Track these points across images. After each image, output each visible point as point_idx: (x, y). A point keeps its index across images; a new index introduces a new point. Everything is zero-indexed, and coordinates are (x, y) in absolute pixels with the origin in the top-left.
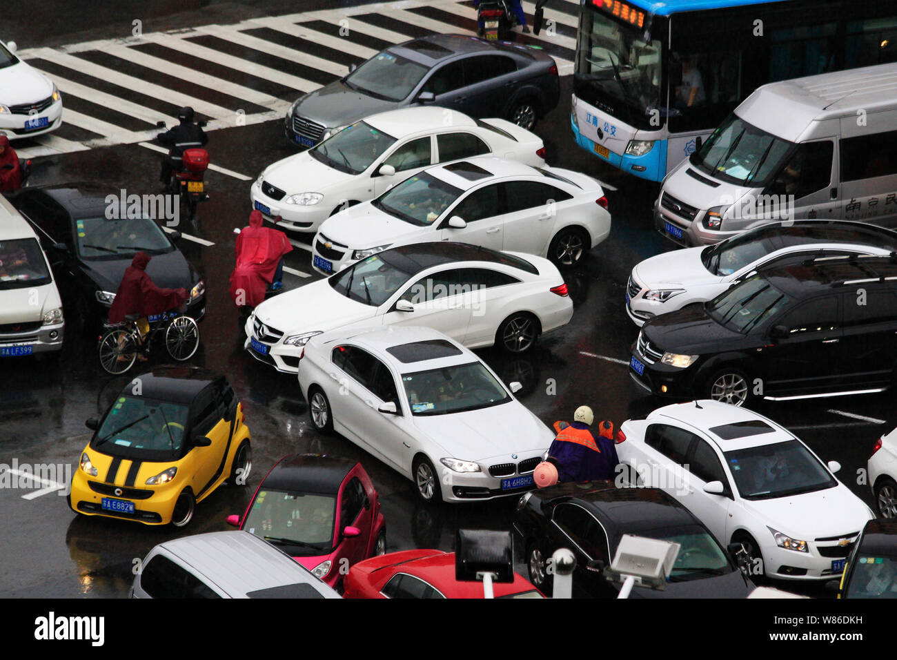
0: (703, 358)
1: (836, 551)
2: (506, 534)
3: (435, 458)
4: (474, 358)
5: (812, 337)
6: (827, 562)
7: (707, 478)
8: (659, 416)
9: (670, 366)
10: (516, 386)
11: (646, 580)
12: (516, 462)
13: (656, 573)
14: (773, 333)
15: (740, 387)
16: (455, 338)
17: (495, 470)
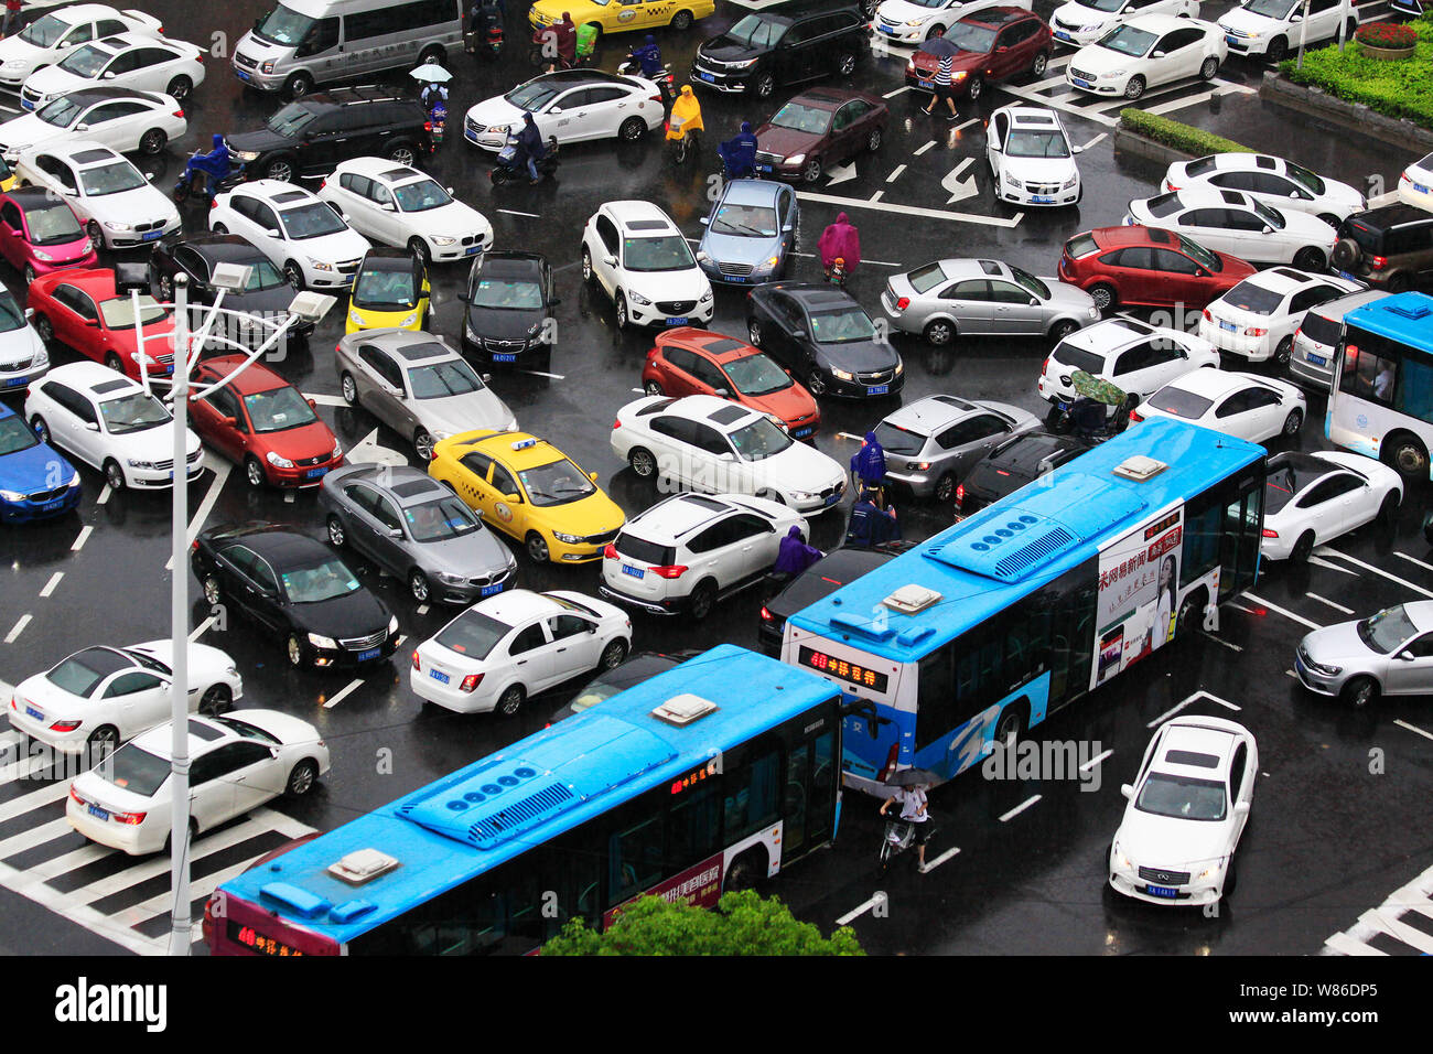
0: (263, 153)
1: (349, 270)
2: (146, 264)
3: (101, 221)
4: (123, 159)
5: (329, 138)
6: (344, 276)
7: (269, 227)
8: (238, 191)
9: (242, 159)
10: (150, 175)
11: (233, 290)
12: (152, 223)
13: (238, 285)
14: (306, 137)
15: (286, 170)
16: (112, 147)
17: (139, 228)
